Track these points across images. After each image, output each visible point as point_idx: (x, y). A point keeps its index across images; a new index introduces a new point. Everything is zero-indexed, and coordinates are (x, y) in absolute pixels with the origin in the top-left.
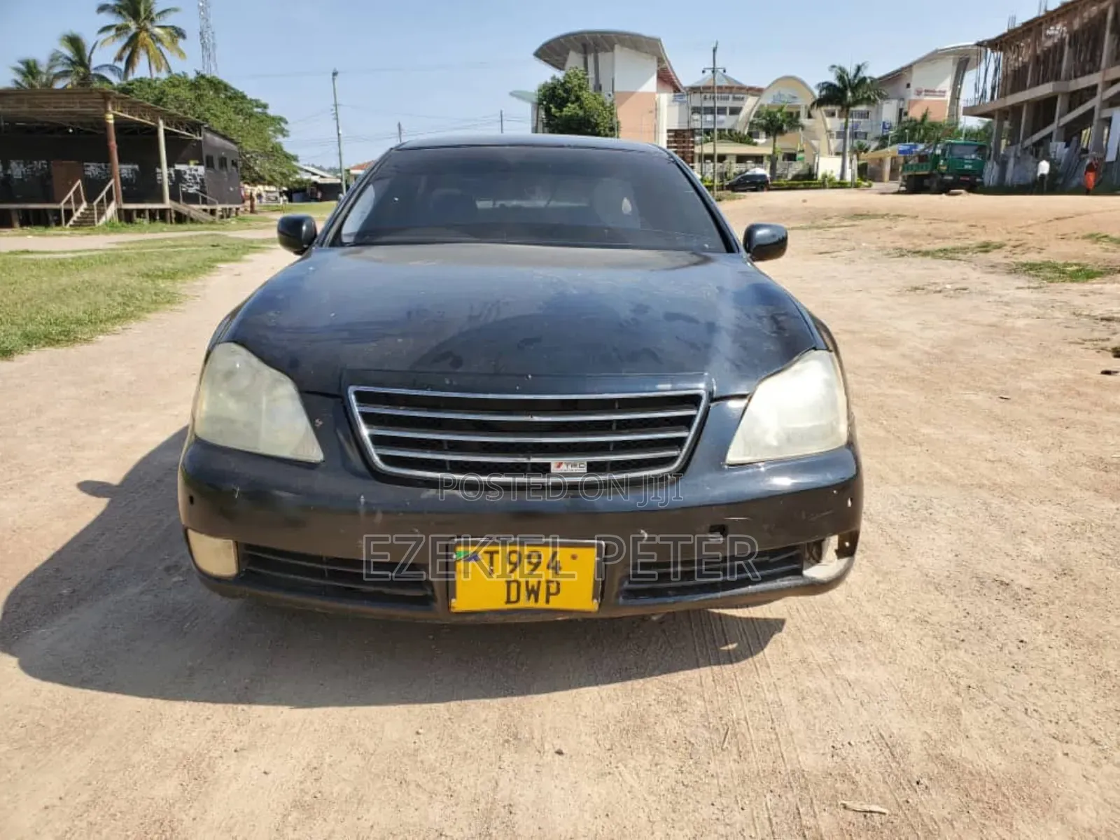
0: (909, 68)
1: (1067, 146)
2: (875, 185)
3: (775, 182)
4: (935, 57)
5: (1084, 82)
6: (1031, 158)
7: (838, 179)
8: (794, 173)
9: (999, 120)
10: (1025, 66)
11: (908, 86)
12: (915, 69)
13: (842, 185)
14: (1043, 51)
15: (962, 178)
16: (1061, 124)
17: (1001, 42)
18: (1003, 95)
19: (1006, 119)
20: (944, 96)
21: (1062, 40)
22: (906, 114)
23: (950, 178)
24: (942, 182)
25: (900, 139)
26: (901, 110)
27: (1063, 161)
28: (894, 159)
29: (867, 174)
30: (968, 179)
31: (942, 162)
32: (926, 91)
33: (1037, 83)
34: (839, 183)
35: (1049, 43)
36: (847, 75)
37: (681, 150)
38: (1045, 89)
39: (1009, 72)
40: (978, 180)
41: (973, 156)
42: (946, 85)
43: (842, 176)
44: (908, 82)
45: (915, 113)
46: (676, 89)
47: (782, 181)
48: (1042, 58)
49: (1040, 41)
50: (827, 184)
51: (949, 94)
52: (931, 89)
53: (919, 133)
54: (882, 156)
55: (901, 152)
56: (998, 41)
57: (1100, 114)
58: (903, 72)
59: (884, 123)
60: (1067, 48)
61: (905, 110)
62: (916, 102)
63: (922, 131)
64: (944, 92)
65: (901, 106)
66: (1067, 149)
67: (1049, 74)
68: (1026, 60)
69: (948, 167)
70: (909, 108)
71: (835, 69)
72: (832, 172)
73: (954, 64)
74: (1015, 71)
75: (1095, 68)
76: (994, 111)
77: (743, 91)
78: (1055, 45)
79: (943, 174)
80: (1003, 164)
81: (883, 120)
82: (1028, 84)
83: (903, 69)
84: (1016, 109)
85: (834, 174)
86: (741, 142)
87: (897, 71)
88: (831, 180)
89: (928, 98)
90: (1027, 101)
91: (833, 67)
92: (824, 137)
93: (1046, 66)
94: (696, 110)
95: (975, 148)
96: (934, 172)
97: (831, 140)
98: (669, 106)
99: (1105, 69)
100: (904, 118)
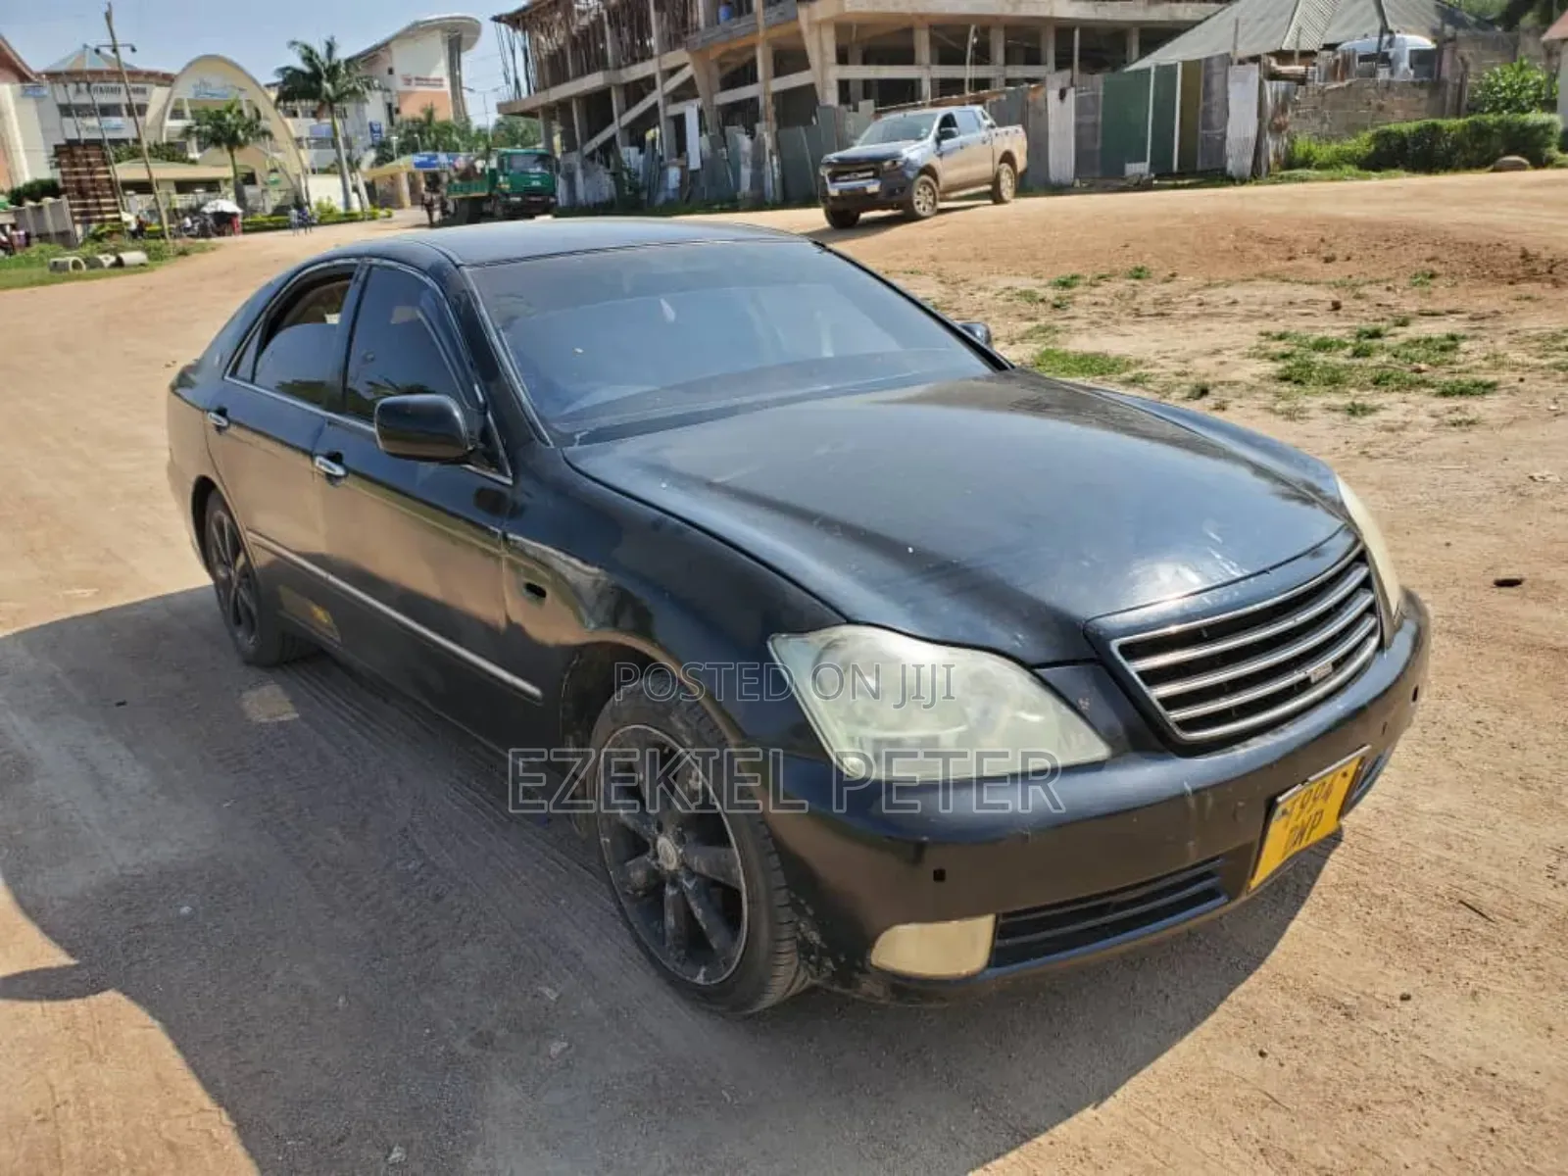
0: (385, 45)
1: (641, 151)
2: (397, 214)
3: (249, 220)
4: (416, 31)
5: (638, 71)
6: (602, 167)
7: (341, 209)
8: (274, 203)
9: (545, 121)
10: (561, 50)
11: (391, 71)
12: (392, 46)
13: (350, 218)
14: (578, 31)
15: (533, 199)
16: (623, 124)
17: (523, 18)
18: (543, 87)
19: (554, 118)
20: (441, 85)
21: (599, 17)
22: (398, 111)
23: (518, 199)
24: (507, 206)
25: (407, 147)
26: (389, 106)
27: (641, 171)
28: (412, 176)
29: (382, 198)
30: (539, 199)
31: (501, 179)
32: (417, 79)
33: (581, 73)
34: (346, 215)
35: (585, 22)
36: (317, 56)
37: (74, 178)
38: (594, 81)
39: (543, 57)
40: (552, 200)
41: (539, 169)
42: (441, 70)
43: (347, 203)
44: (389, 65)
45: (411, 110)
46: (23, 77)
47: (259, 217)
48: (580, 39)
49: (573, 19)
50: (328, 218)
51: (447, 82)
52: (423, 76)
53: (430, 138)
54: (392, 172)
55: (419, 165)
56: (519, 16)
57: (665, 112)
58: (380, 52)
59: (371, 124)
60: (607, 28)
61: (395, 106)
62: (409, 94)
63: (433, 135)
64: (441, 80)
65: (389, 100)
66: (642, 157)
67: (592, 61)
68: (561, 42)
69: (512, 185)
70: (399, 102)
71: (298, 48)
72: (329, 198)
73: (443, 42)
74: (549, 56)
75: (646, 55)
76: (536, 108)
77: (141, 78)
78: (592, 24)
79: (507, 195)
80: (570, 178)
81: (369, 120)
82: (571, 74)
83: (377, 48)
84: (564, 105)
85: (334, 203)
86: (168, 160)
87: (370, 51)
88: (331, 211)
89: (420, 89)
90: (577, 97)
91: (294, 43)
92: (291, 148)
93: (585, 51)
94: (66, 110)
95: (535, 158)
96: (495, 192)
97: (302, 153)
98: (16, 103)
99: (659, 56)
100: (397, 118)
